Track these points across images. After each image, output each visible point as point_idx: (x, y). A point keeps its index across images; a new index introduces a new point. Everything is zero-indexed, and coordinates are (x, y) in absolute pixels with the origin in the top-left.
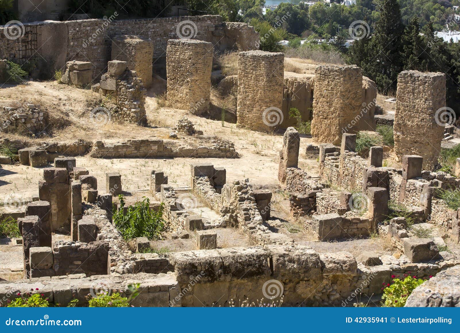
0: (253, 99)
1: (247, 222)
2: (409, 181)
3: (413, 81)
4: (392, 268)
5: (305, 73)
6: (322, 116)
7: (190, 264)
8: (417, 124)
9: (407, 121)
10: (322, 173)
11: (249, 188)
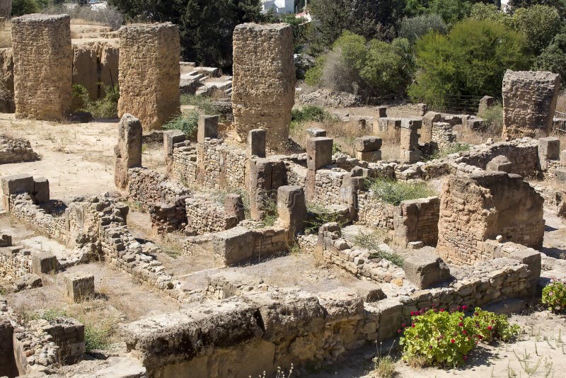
0: (36, 79)
1: (121, 252)
2: (319, 171)
3: (254, 37)
4: (402, 301)
5: (81, 37)
6: (132, 92)
7: (159, 339)
8: (263, 92)
9: (250, 90)
10: (171, 170)
11: (112, 205)
